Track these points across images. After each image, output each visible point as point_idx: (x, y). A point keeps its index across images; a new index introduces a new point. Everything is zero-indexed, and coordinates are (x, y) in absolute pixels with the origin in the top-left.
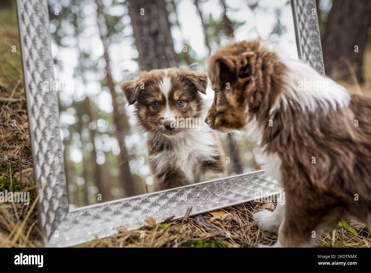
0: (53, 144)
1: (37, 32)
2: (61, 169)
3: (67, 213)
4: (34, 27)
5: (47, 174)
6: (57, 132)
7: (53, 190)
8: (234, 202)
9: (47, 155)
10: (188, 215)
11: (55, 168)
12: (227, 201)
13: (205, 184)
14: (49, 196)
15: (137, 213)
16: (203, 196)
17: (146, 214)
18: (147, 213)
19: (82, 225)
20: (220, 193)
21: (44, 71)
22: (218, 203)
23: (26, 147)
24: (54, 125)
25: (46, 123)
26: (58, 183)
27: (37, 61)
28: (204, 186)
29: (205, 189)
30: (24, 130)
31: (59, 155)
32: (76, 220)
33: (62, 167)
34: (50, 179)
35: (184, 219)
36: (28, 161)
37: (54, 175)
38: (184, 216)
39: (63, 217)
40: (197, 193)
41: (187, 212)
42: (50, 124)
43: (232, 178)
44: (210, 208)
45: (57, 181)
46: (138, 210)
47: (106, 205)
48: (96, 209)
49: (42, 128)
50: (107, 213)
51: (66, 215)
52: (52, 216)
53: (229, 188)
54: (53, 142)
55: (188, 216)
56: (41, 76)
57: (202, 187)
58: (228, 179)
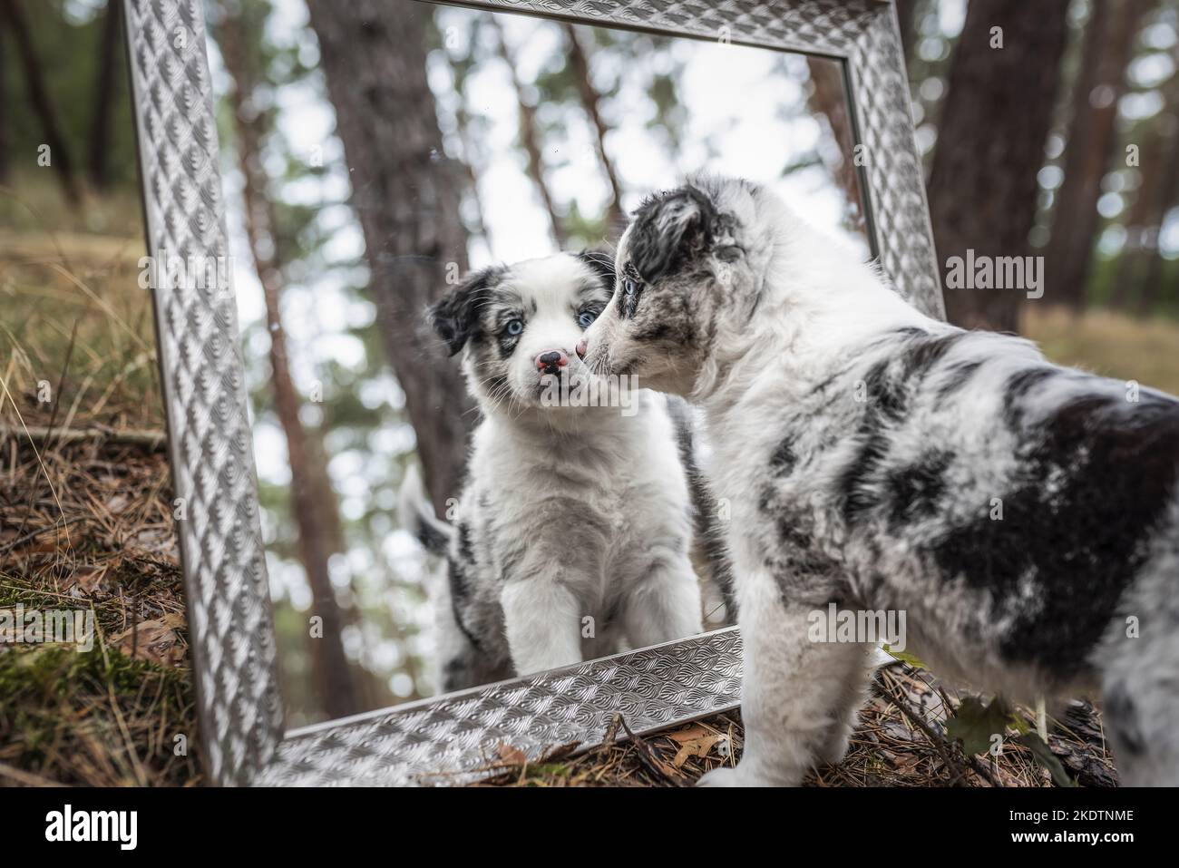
0: (238, 543)
1: (191, 229)
2: (263, 616)
3: (279, 742)
4: (185, 213)
5: (223, 629)
6: (250, 509)
7: (239, 676)
8: (731, 700)
9: (224, 574)
10: (613, 740)
11: (246, 612)
12: (712, 698)
13: (651, 652)
14: (231, 693)
15: (474, 738)
16: (649, 687)
17: (498, 740)
18: (500, 736)
19: (322, 774)
20: (693, 676)
21: (213, 337)
22: (688, 703)
23: (127, 563)
24: (240, 489)
25: (220, 483)
26: (253, 654)
27: (194, 310)
28: (649, 659)
29: (652, 665)
30: (111, 518)
31: (257, 574)
32: (304, 760)
33: (265, 609)
34: (232, 643)
35: (600, 751)
36: (142, 601)
37: (243, 633)
38: (601, 742)
39: (269, 752)
40: (631, 678)
41: (608, 731)
42: (230, 486)
43: (723, 634)
44: (670, 719)
45: (251, 649)
46: (476, 728)
47: (387, 716)
48: (358, 729)
49: (209, 497)
50: (389, 737)
51: (276, 747)
52: (239, 749)
53: (715, 663)
54: (240, 537)
55: (611, 743)
56: (203, 350)
57: (645, 660)
58: (712, 637)
